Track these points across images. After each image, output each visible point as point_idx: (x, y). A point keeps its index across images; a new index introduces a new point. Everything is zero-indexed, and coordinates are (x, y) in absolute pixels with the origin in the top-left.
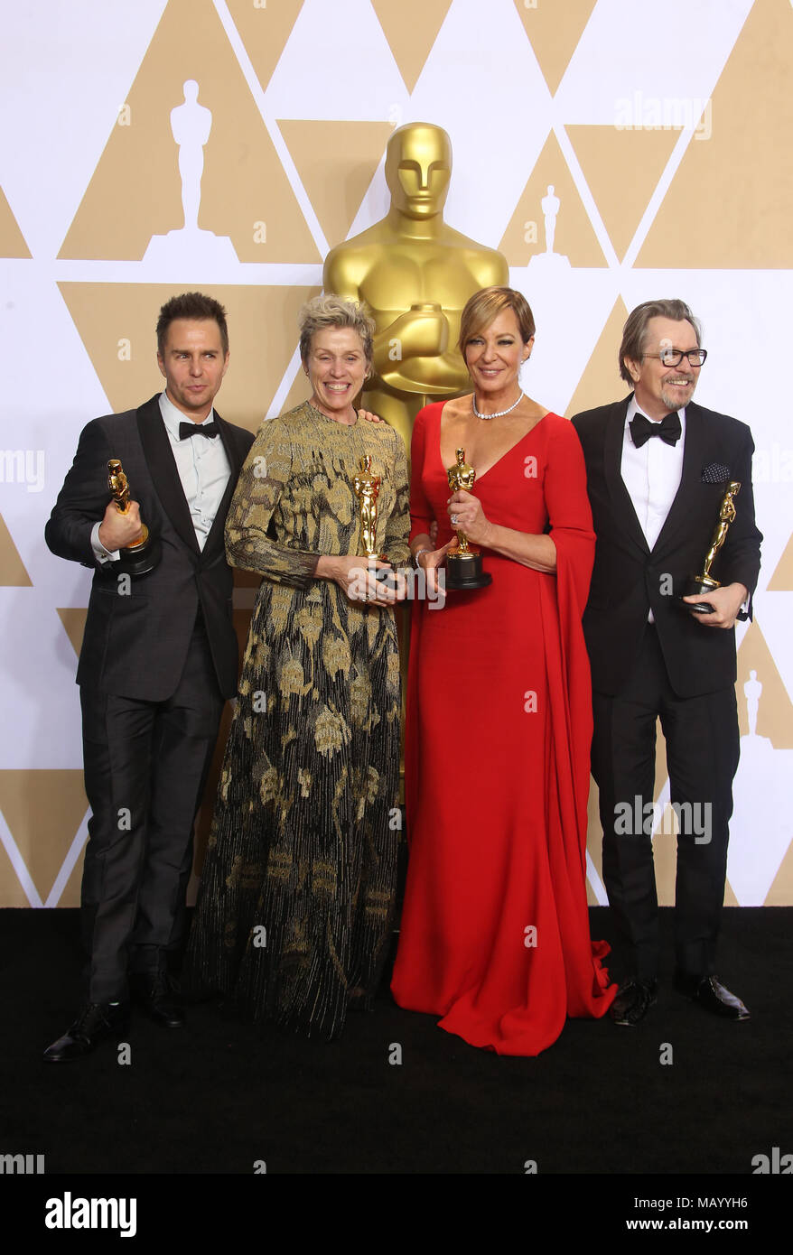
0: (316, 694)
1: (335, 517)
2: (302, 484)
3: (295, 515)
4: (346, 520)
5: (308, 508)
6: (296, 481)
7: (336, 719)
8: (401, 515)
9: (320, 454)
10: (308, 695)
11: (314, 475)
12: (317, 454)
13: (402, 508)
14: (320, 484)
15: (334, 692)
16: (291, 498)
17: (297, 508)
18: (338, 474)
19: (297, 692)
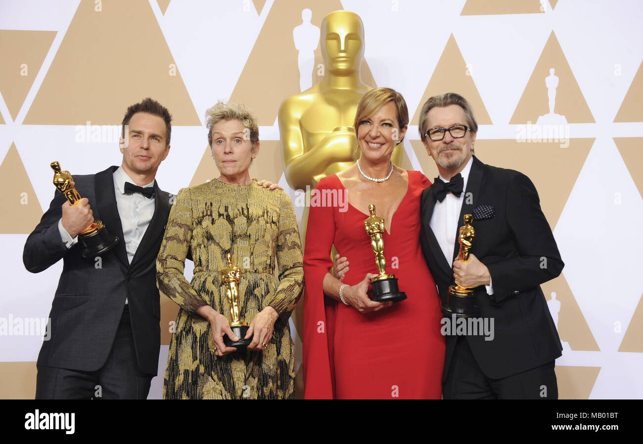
0: (202, 369)
1: (218, 244)
2: (197, 224)
3: (195, 248)
4: (227, 247)
7: (217, 386)
8: (289, 249)
9: (211, 204)
10: (196, 369)
11: (203, 217)
13: (290, 244)
14: (206, 222)
15: (216, 367)
17: (196, 242)
18: (220, 215)
19: (188, 369)
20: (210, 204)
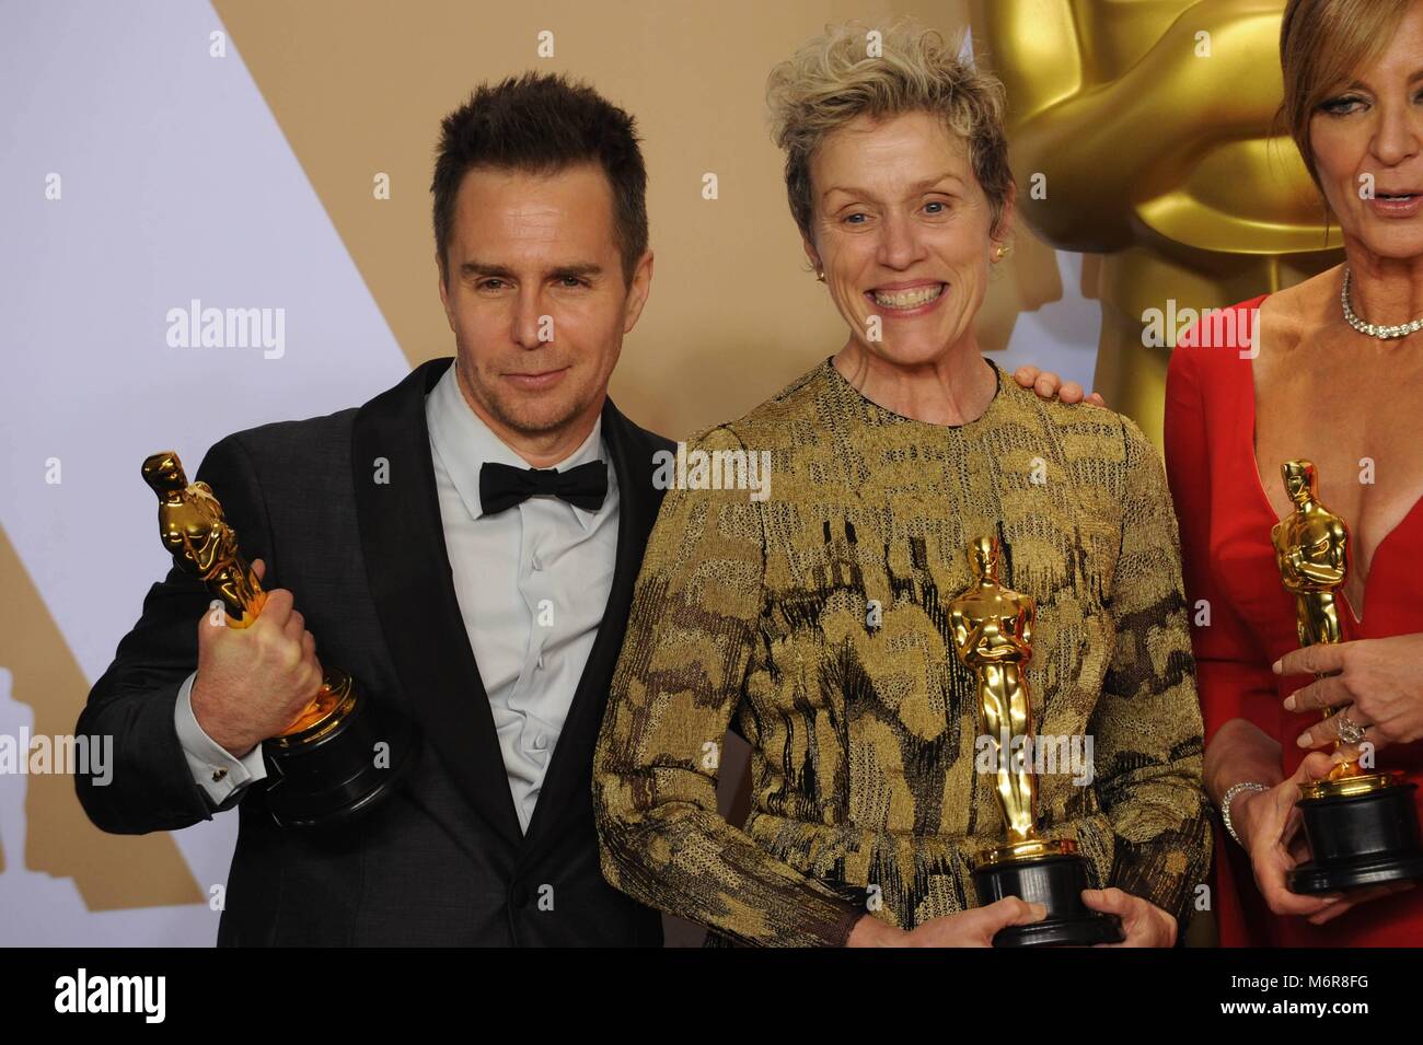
1: (892, 717)
2: (795, 624)
3: (785, 716)
4: (930, 725)
5: (813, 694)
6: (777, 613)
8: (1159, 689)
9: (850, 529)
11: (824, 593)
12: (838, 529)
13: (1160, 665)
14: (838, 621)
16: (771, 667)
17: (786, 696)
18: (898, 586)
20: (842, 530)
